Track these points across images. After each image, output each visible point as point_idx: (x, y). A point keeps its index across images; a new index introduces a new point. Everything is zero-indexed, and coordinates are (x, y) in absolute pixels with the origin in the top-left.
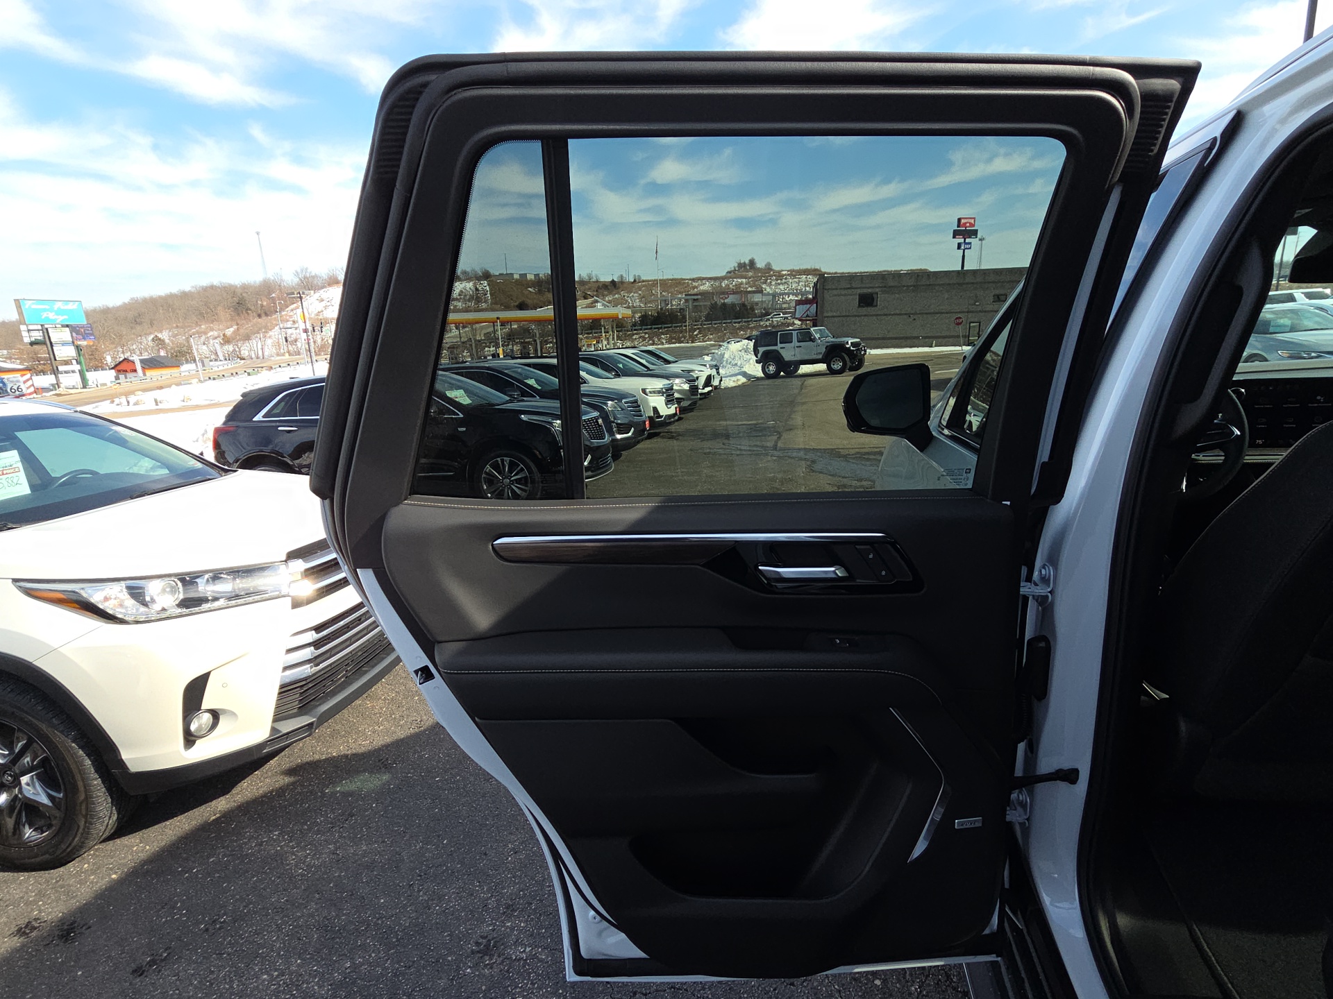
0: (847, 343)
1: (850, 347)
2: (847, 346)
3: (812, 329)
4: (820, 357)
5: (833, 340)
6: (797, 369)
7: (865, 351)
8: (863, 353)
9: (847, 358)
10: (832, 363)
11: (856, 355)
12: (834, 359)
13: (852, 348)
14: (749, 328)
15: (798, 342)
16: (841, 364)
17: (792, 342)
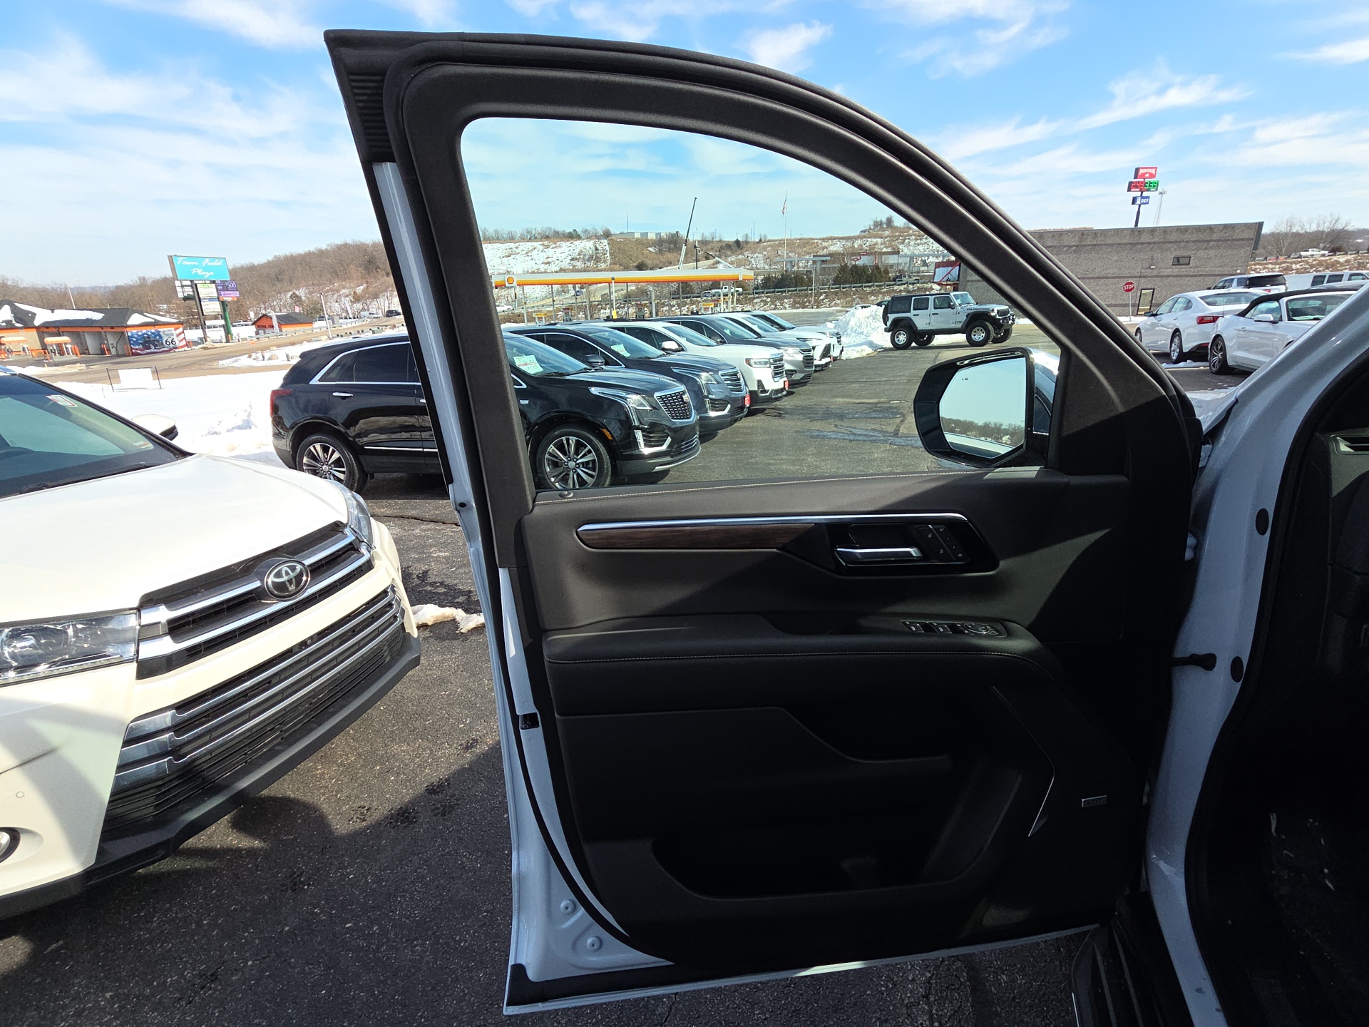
0: (993, 310)
1: (996, 316)
2: (993, 314)
3: (952, 294)
4: (959, 326)
5: (976, 307)
6: (930, 340)
7: (1013, 320)
8: (1010, 322)
9: (991, 327)
10: (973, 333)
11: (1002, 326)
12: (976, 329)
13: (998, 317)
14: (881, 293)
15: (935, 308)
16: (984, 335)
17: (927, 309)
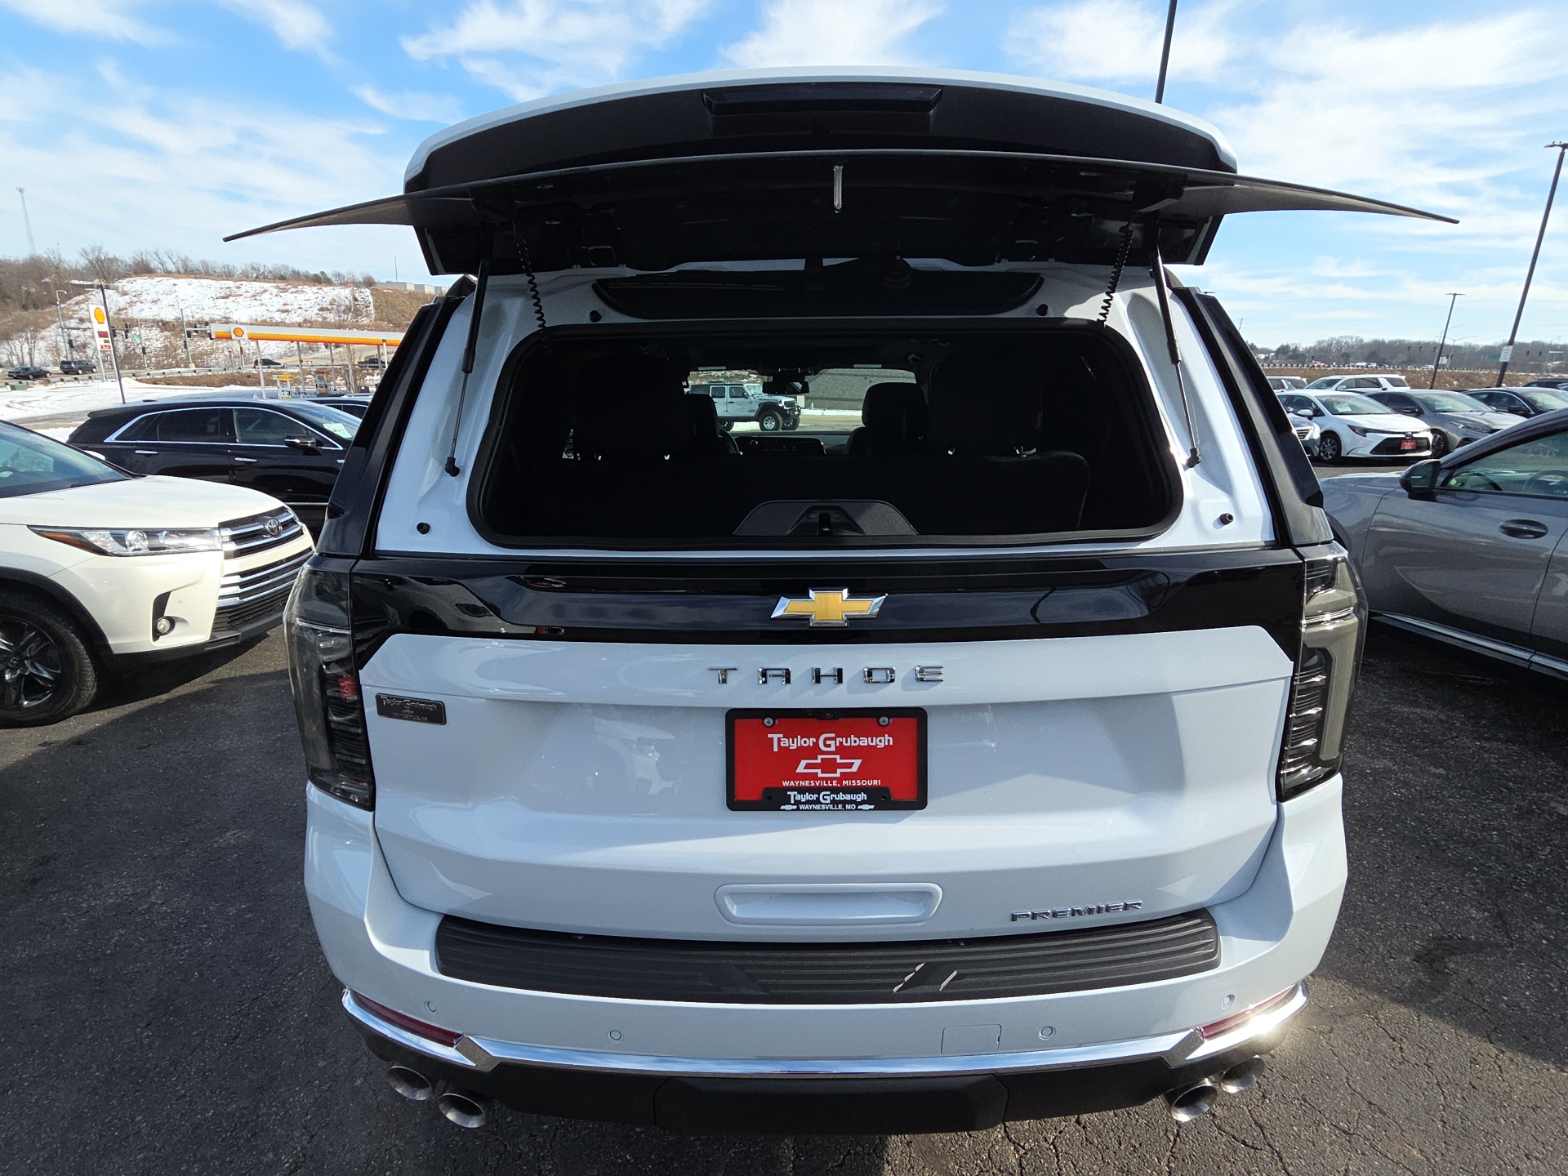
0: (781, 402)
1: (783, 406)
2: (780, 405)
3: (745, 385)
4: (753, 414)
5: (769, 397)
6: (731, 426)
7: (799, 411)
8: (796, 413)
9: (780, 418)
10: (765, 422)
11: (790, 416)
12: (767, 418)
13: (785, 408)
14: (699, 378)
15: (731, 397)
16: (774, 423)
17: (724, 397)
